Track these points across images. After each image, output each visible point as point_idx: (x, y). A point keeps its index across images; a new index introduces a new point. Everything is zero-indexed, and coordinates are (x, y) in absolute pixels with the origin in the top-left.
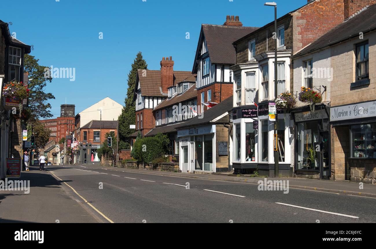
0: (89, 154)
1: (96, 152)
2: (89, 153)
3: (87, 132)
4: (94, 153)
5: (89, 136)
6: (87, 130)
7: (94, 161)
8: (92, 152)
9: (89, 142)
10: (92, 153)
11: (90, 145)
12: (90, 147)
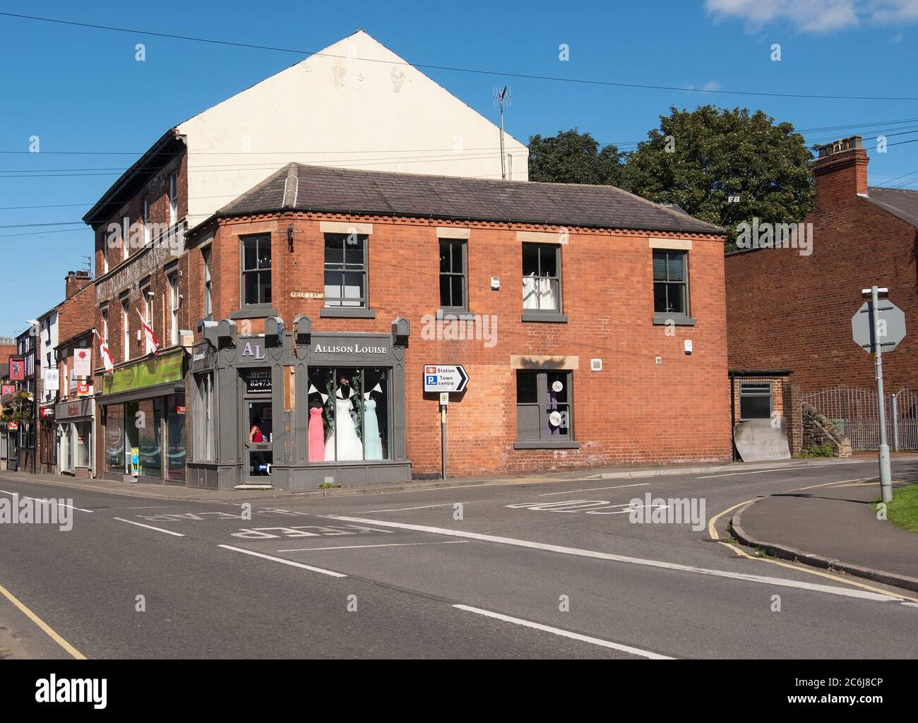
0: (292, 403)
1: (339, 393)
2: (293, 397)
3: (274, 241)
4: (325, 397)
5: (289, 267)
6: (271, 226)
7: (329, 457)
8: (313, 390)
9: (289, 317)
10: (314, 400)
11: (304, 339)
12: (302, 350)
